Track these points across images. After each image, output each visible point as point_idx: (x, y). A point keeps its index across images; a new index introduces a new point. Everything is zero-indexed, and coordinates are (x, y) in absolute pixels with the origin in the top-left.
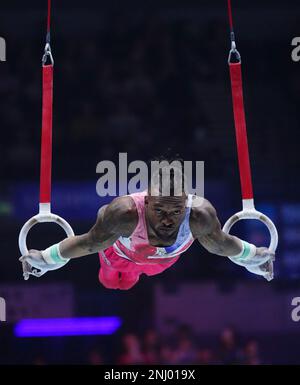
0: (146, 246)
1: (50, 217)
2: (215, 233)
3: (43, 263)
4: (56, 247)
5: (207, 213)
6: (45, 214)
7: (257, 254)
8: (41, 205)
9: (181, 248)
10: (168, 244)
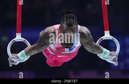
0: (61, 48)
1: (21, 39)
2: (90, 43)
3: (18, 59)
4: (23, 52)
5: (86, 33)
6: (19, 38)
7: (110, 55)
8: (17, 34)
9: (75, 48)
10: (70, 47)
